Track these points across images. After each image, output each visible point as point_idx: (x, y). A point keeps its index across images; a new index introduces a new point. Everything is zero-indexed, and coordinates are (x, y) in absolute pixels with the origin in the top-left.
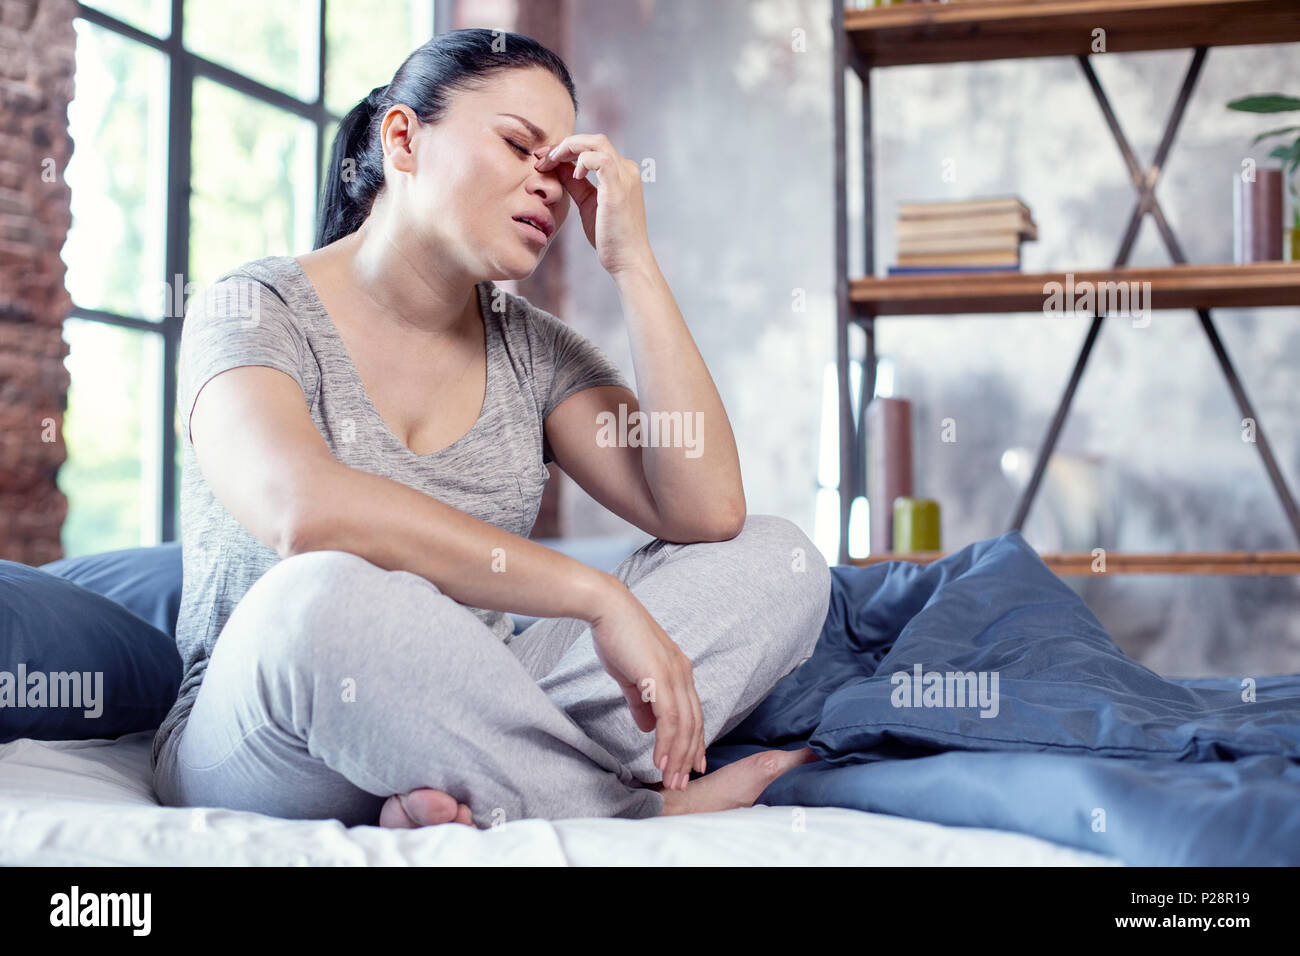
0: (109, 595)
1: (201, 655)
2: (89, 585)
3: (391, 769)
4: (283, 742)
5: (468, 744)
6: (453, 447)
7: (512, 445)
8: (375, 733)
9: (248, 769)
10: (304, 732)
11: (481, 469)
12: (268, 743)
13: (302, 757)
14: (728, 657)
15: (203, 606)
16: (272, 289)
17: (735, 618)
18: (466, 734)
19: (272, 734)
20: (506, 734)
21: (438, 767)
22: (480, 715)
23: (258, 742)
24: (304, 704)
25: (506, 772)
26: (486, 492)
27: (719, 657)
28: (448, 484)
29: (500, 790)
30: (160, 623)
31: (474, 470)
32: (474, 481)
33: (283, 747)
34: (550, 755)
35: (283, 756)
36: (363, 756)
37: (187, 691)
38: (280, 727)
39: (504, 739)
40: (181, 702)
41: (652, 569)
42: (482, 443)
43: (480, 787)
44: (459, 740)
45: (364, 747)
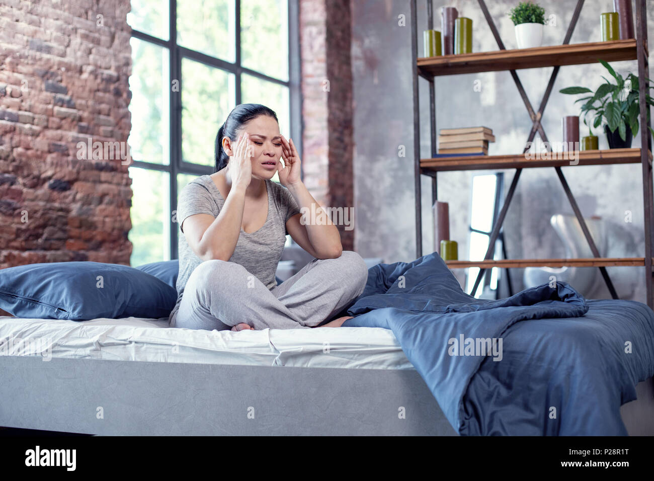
0: (155, 276)
1: (182, 291)
2: (149, 273)
3: (232, 317)
4: (204, 311)
5: (252, 310)
6: (257, 231)
7: (275, 231)
8: (227, 307)
9: (195, 320)
10: (209, 308)
11: (265, 238)
12: (200, 311)
13: (209, 315)
14: (334, 292)
15: (185, 276)
16: (204, 186)
17: (336, 281)
18: (252, 308)
19: (201, 309)
20: (264, 308)
21: (245, 317)
22: (256, 303)
23: (197, 312)
24: (208, 300)
25: (264, 318)
26: (266, 245)
27: (331, 292)
28: (255, 242)
29: (262, 324)
30: (171, 284)
31: (263, 239)
32: (263, 241)
33: (204, 312)
34: (278, 315)
35: (204, 315)
36: (225, 314)
37: (179, 302)
38: (202, 306)
39: (264, 310)
40: (177, 305)
41: (314, 267)
42: (266, 230)
43: (256, 322)
44: (250, 309)
45: (225, 311)
